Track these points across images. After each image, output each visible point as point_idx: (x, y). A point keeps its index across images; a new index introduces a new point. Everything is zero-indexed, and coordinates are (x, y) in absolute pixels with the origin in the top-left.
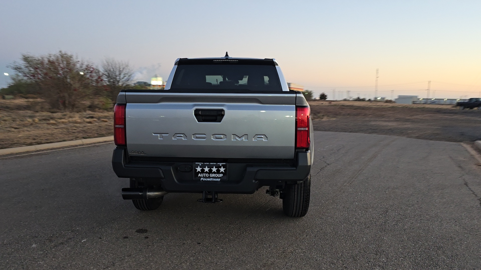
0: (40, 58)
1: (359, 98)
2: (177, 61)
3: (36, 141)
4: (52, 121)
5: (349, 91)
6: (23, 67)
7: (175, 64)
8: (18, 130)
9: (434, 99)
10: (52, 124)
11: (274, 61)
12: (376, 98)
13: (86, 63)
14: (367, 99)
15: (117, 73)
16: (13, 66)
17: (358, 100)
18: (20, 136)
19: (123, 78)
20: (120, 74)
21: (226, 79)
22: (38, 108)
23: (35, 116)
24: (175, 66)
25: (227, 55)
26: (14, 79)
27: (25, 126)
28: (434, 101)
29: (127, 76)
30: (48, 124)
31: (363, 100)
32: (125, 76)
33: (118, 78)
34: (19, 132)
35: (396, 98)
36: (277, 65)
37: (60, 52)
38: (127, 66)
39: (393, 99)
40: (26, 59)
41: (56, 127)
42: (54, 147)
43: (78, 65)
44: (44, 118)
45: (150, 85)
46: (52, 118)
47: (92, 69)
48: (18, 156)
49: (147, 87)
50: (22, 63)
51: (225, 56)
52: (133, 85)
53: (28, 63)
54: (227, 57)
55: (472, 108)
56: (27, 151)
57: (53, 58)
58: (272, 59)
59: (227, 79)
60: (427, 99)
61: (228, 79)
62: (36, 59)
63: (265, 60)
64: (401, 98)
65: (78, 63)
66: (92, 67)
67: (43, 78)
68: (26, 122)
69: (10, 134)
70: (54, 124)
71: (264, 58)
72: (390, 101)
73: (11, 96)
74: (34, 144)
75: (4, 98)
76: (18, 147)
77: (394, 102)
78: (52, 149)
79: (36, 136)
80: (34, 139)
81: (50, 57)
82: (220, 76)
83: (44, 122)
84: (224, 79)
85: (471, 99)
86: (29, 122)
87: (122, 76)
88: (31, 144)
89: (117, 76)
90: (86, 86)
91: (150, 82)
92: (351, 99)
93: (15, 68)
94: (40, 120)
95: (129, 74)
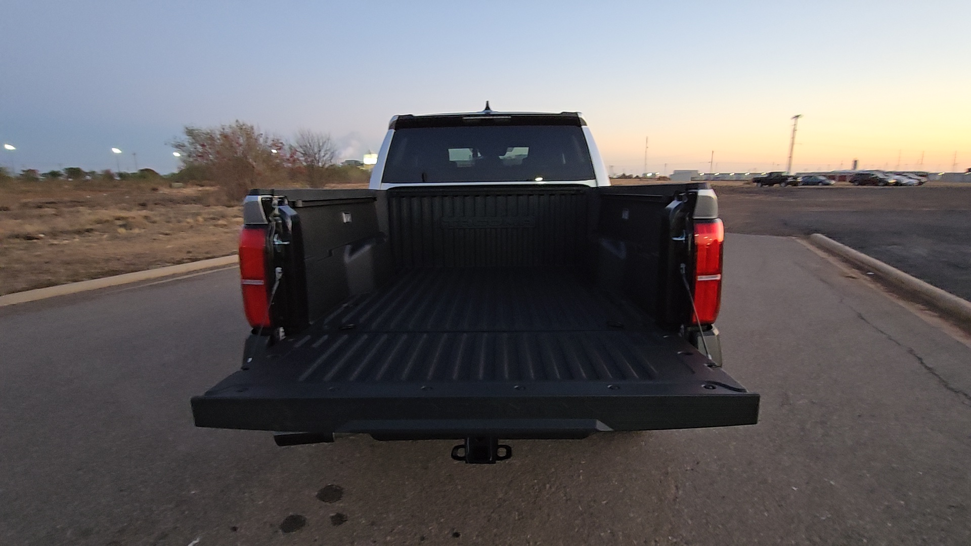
0: (209, 132)
1: (624, 175)
2: (394, 122)
3: (191, 255)
4: (221, 222)
5: (612, 166)
6: (186, 144)
7: (390, 128)
8: (168, 236)
9: (718, 174)
10: (220, 225)
11: (580, 116)
12: (645, 174)
13: (271, 137)
14: (634, 176)
15: (316, 150)
16: (173, 143)
17: (624, 177)
18: (169, 247)
19: (324, 156)
20: (320, 151)
21: (477, 155)
22: (211, 200)
23: (200, 213)
24: (390, 130)
25: (488, 108)
26: (184, 161)
27: (182, 230)
28: (719, 176)
29: (329, 153)
30: (215, 226)
31: (630, 177)
32: (327, 154)
33: (317, 156)
34: (169, 240)
35: (672, 174)
36: (585, 124)
37: (237, 121)
38: (328, 139)
39: (667, 175)
40: (190, 132)
41: (226, 230)
42: (216, 265)
43: (261, 140)
44: (211, 216)
45: (362, 165)
46: (223, 217)
47: (280, 145)
48: (157, 283)
49: (359, 167)
50: (185, 139)
51: (486, 109)
52: (341, 165)
53: (194, 138)
54: (488, 111)
55: (771, 184)
56: (174, 274)
57: (228, 131)
58: (576, 113)
59: (479, 155)
60: (710, 174)
61: (481, 154)
62: (204, 132)
63: (561, 115)
64: (677, 173)
65: (261, 137)
66: (281, 141)
67: (216, 158)
68: (185, 224)
69: (156, 245)
70: (225, 225)
71: (559, 112)
72: (664, 178)
73: (181, 184)
74: (186, 261)
75: (171, 186)
76: (160, 267)
77: (669, 179)
78: (211, 269)
79: (193, 247)
80: (189, 252)
81: (223, 129)
82: (468, 149)
83: (212, 222)
84: (475, 155)
85: (771, 174)
86: (188, 223)
87: (322, 154)
88: (180, 262)
89: (316, 154)
90: (276, 168)
91: (363, 160)
92: (615, 177)
93: (177, 146)
94: (206, 220)
95: (332, 151)
